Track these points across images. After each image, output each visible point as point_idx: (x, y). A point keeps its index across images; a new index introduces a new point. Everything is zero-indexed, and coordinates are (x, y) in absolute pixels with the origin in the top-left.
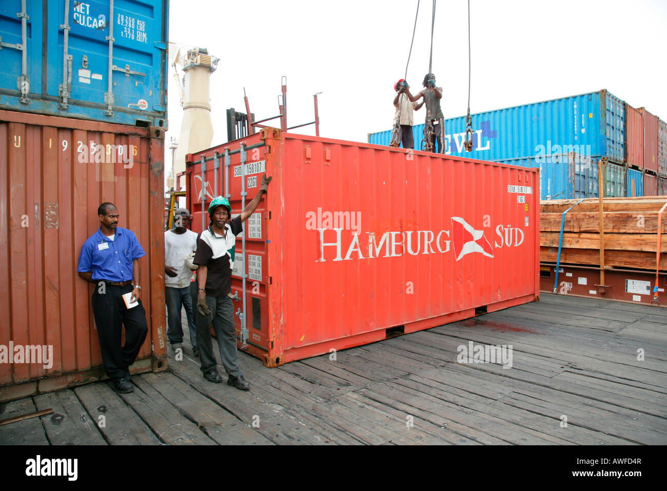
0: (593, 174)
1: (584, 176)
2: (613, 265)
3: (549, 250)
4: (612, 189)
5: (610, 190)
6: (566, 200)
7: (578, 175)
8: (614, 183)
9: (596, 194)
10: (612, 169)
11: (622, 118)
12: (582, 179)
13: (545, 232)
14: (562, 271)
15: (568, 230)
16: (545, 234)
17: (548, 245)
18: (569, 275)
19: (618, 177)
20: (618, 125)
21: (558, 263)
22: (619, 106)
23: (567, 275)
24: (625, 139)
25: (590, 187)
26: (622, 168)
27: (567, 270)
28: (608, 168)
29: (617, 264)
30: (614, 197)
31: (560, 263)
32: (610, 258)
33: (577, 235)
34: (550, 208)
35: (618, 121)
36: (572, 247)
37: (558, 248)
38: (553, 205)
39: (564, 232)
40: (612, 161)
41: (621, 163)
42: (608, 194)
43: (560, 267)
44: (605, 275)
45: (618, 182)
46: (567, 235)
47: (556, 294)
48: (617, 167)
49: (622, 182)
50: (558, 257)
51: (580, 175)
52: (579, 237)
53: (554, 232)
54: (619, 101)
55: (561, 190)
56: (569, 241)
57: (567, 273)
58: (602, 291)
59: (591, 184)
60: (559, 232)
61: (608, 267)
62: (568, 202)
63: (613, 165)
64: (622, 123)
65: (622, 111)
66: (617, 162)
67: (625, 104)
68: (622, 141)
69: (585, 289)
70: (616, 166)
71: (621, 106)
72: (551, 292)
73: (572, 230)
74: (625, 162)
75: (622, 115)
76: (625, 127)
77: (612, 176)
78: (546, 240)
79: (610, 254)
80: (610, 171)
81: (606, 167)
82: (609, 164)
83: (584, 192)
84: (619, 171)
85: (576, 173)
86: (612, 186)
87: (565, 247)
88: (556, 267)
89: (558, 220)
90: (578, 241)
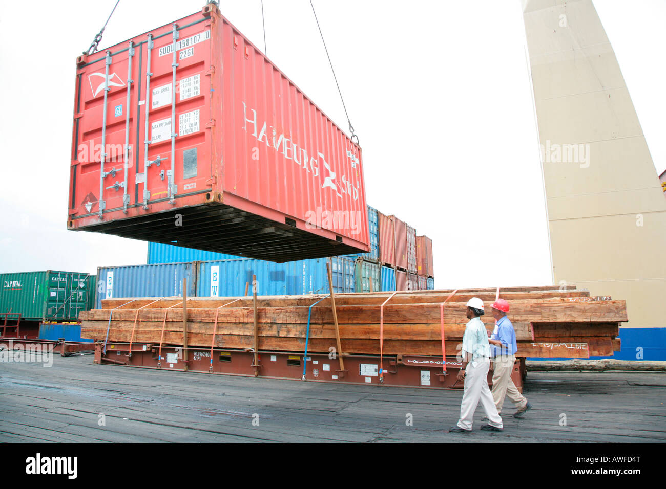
0: (349, 272)
1: (341, 273)
2: (350, 352)
3: (299, 340)
4: (368, 284)
5: (366, 285)
6: (316, 295)
7: (335, 272)
8: (369, 278)
9: (353, 289)
10: (367, 267)
11: (375, 224)
12: (339, 276)
13: (295, 324)
14: (309, 359)
15: (314, 322)
16: (295, 326)
17: (297, 336)
18: (316, 362)
19: (373, 274)
20: (372, 229)
21: (306, 352)
22: (373, 214)
23: (314, 363)
24: (378, 241)
25: (347, 283)
26: (376, 266)
27: (314, 358)
28: (363, 266)
29: (352, 351)
30: (369, 291)
31: (308, 352)
32: (346, 346)
33: (320, 326)
34: (303, 301)
35: (372, 226)
36: (317, 337)
37: (305, 338)
38: (305, 299)
39: (311, 324)
40: (367, 260)
41: (375, 262)
42: (364, 289)
43: (307, 356)
44: (343, 361)
45: (373, 278)
46: (313, 326)
47: (305, 381)
48: (372, 266)
49: (377, 278)
50: (306, 347)
51: (337, 272)
52: (323, 328)
53: (303, 324)
54: (372, 210)
55: (322, 286)
56: (315, 332)
57: (314, 361)
58: (342, 375)
59: (347, 280)
60: (307, 324)
61: (346, 354)
62: (317, 296)
63: (368, 263)
64: (375, 228)
65: (375, 218)
66: (372, 261)
67: (377, 212)
68: (376, 243)
69: (328, 375)
70: (371, 264)
71: (375, 214)
72: (299, 379)
73: (317, 322)
74: (379, 260)
75: (375, 221)
76: (378, 231)
77: (367, 273)
78: (296, 331)
79: (347, 342)
80: (365, 268)
81: (361, 266)
82: (364, 262)
83: (342, 288)
84: (373, 269)
85: (333, 271)
86: (367, 281)
87: (311, 337)
88: (304, 355)
89: (305, 313)
90: (322, 332)
